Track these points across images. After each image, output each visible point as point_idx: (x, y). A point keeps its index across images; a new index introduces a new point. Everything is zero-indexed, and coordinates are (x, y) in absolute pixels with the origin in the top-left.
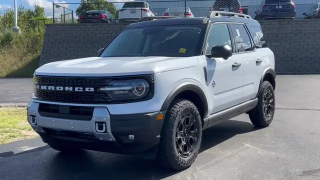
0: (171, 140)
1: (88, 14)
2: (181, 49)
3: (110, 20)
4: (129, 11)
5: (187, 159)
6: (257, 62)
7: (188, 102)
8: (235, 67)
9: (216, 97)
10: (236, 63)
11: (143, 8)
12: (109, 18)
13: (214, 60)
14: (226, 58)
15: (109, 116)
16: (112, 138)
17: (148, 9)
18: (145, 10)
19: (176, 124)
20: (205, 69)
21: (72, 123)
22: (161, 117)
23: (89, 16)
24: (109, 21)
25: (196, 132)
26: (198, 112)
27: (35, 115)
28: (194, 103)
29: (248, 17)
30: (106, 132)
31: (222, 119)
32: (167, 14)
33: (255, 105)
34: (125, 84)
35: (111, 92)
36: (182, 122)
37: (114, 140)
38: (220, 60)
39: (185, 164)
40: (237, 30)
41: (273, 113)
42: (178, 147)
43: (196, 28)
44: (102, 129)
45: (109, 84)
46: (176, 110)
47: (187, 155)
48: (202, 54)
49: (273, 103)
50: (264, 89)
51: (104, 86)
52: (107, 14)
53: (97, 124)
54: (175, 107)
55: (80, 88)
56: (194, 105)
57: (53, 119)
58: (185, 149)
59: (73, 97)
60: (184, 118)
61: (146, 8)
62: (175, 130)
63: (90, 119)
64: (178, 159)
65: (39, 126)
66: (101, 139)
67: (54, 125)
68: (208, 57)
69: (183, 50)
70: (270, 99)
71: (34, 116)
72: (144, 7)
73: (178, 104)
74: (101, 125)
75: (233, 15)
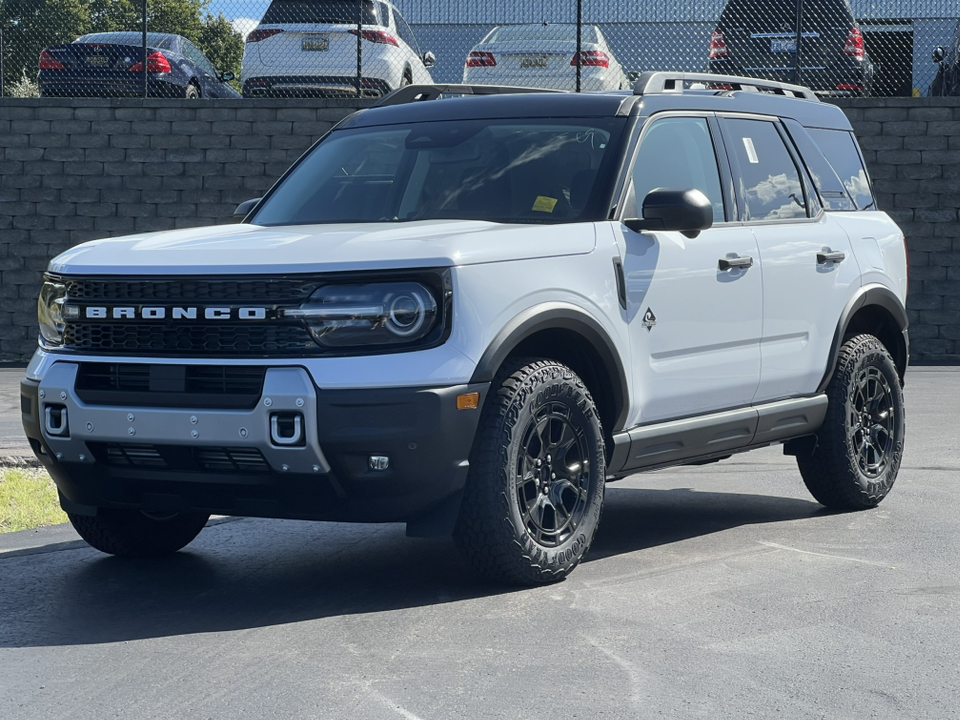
0: (503, 479)
1: (87, 49)
2: (540, 198)
3: (193, 81)
4: (296, 42)
5: (552, 552)
6: (821, 259)
7: (559, 366)
8: (730, 268)
9: (655, 365)
10: (734, 255)
11: (365, 27)
12: (190, 73)
13: (652, 240)
14: (691, 232)
15: (313, 395)
16: (321, 465)
17: (390, 31)
18: (376, 37)
19: (518, 430)
20: (618, 266)
21: (195, 418)
22: (471, 403)
23: (93, 61)
24: (191, 89)
25: (586, 470)
26: (591, 404)
27: (61, 400)
28: (579, 374)
29: (799, 95)
30: (302, 441)
31: (680, 444)
32: (485, 60)
33: (815, 420)
34: (362, 298)
35: (318, 321)
36: (540, 429)
37: (327, 469)
38: (670, 239)
39: (545, 564)
40: (747, 142)
41: (897, 460)
42: (523, 509)
43: (591, 131)
44: (291, 435)
45: (314, 296)
46: (519, 387)
47: (553, 538)
48: (611, 218)
49: (896, 422)
50: (852, 362)
51: (297, 303)
52: (176, 51)
53: (274, 419)
54: (518, 380)
55: (222, 310)
56: (578, 381)
57: (130, 413)
58: (547, 517)
59: (196, 337)
60: (545, 419)
61: (378, 28)
62: (513, 450)
63: (252, 406)
64: (523, 541)
65: (77, 439)
66: (285, 468)
67: (131, 430)
68: (633, 226)
69: (546, 203)
70: (883, 406)
71: (60, 406)
72: (371, 20)
73: (526, 369)
74: (286, 420)
75: (736, 86)
